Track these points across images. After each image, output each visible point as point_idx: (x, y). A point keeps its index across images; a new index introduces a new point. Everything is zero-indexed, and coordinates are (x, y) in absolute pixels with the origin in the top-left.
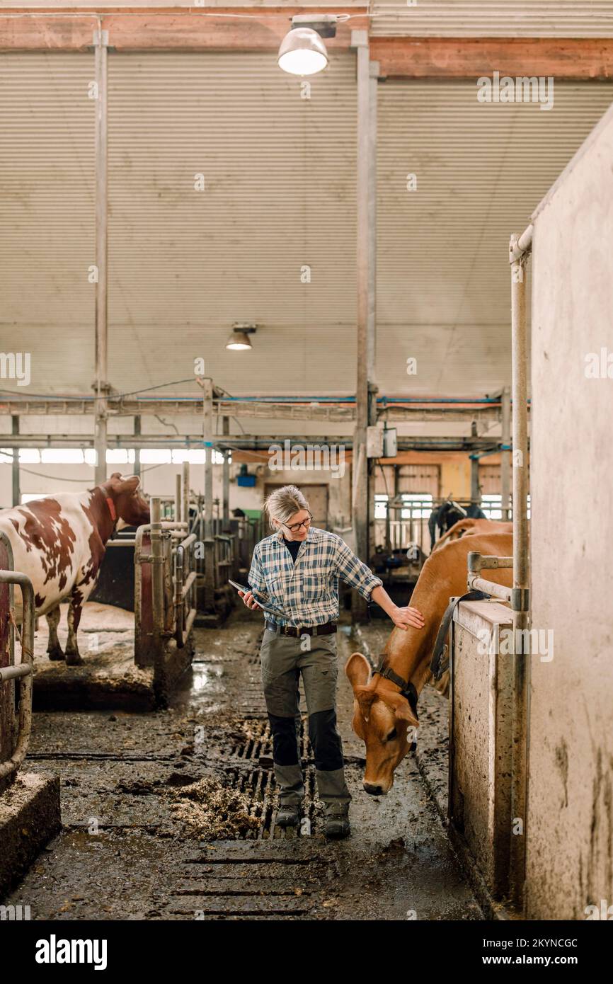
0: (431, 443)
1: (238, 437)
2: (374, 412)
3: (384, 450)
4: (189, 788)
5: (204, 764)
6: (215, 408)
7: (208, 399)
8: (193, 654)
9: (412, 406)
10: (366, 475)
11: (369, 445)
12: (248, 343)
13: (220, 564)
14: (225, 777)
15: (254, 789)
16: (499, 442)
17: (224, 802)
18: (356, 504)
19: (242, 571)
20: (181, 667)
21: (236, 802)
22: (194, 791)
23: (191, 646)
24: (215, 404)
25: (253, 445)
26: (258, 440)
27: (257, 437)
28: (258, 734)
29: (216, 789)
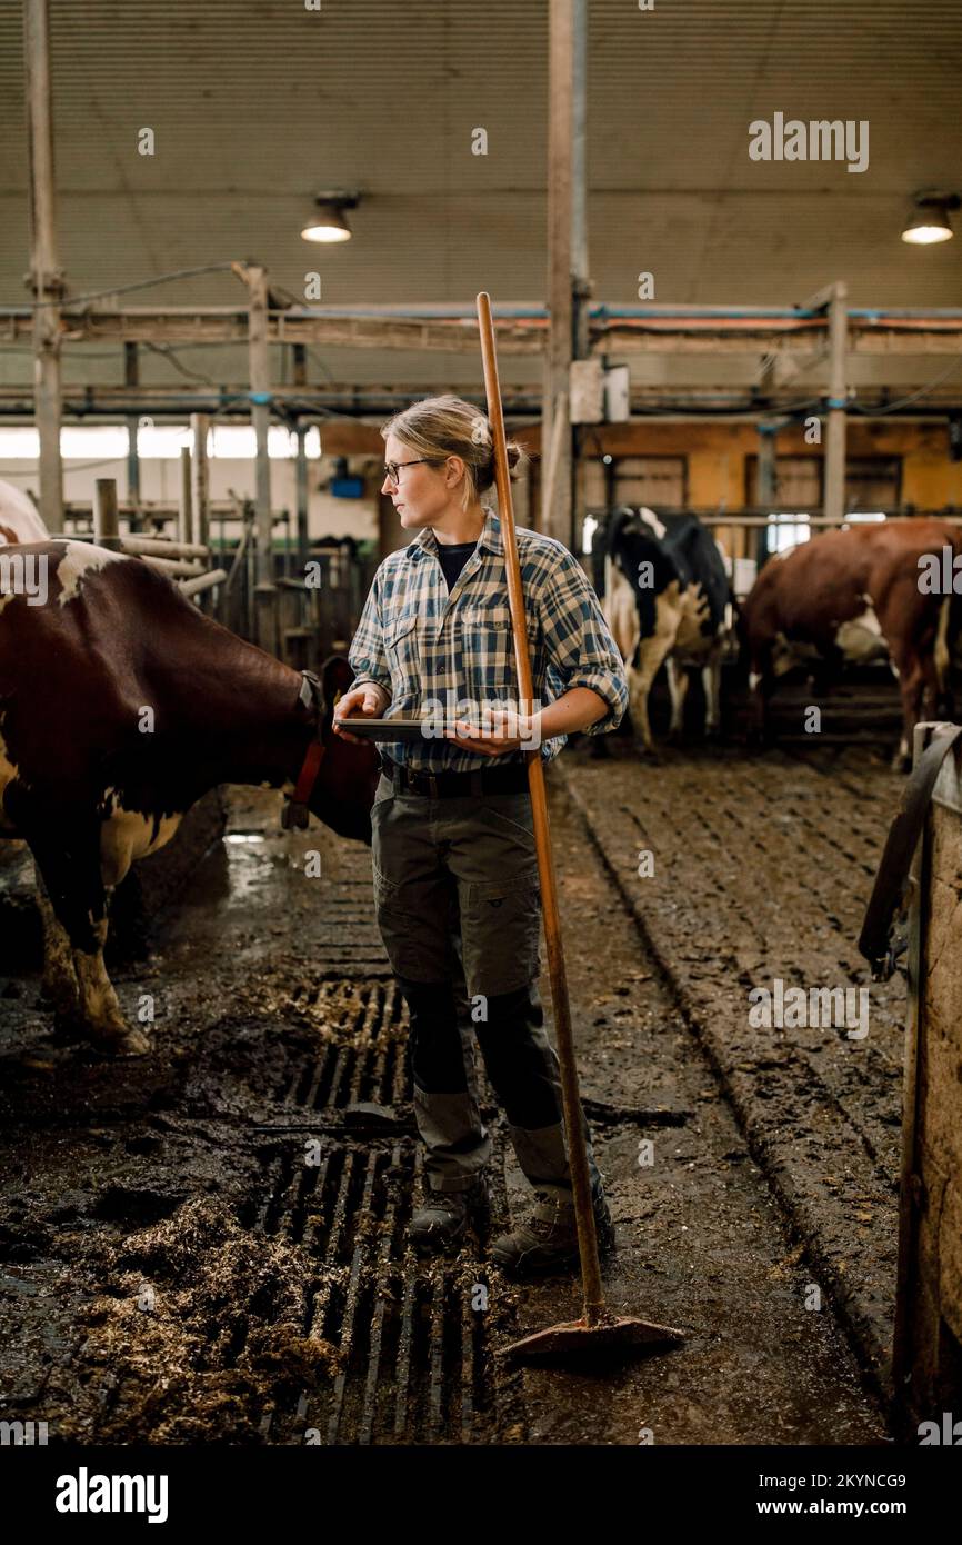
0: (692, 399)
1: (321, 388)
2: (583, 335)
3: (605, 408)
4: (144, 1240)
5: (203, 1135)
6: (273, 326)
7: (258, 307)
8: (224, 819)
9: (657, 325)
10: (569, 458)
11: (576, 399)
12: (343, 225)
13: (290, 632)
14: (254, 1176)
15: (329, 1214)
16: (824, 393)
17: (240, 1285)
18: (552, 513)
19: (339, 645)
20: (196, 850)
21: (273, 1284)
22: (159, 1252)
23: (220, 801)
24: (273, 319)
25: (349, 403)
26: (361, 395)
27: (357, 389)
28: (348, 1025)
29: (224, 1238)
